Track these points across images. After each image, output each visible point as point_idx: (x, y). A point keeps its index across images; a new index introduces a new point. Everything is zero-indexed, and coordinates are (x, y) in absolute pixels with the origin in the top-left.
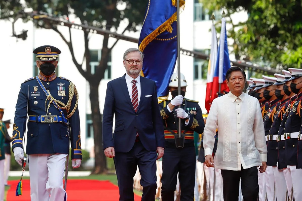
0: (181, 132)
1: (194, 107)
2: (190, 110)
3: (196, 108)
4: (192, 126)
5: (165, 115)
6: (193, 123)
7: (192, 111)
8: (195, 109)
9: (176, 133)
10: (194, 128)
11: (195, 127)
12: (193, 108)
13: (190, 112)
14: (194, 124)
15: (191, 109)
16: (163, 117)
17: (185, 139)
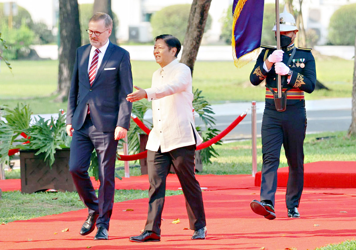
0: (282, 90)
1: (302, 58)
2: (296, 62)
3: (304, 59)
4: (295, 84)
5: (262, 75)
6: (297, 80)
7: (298, 62)
8: (302, 60)
9: (276, 92)
10: (298, 87)
11: (299, 85)
12: (301, 60)
13: (295, 65)
14: (297, 82)
15: (298, 60)
16: (260, 77)
17: (287, 100)
